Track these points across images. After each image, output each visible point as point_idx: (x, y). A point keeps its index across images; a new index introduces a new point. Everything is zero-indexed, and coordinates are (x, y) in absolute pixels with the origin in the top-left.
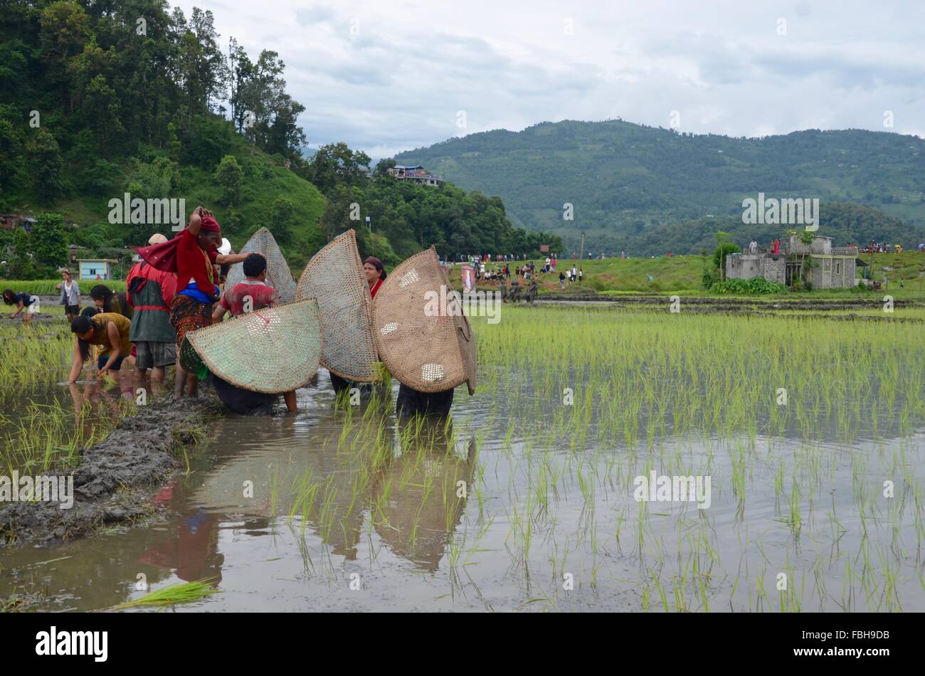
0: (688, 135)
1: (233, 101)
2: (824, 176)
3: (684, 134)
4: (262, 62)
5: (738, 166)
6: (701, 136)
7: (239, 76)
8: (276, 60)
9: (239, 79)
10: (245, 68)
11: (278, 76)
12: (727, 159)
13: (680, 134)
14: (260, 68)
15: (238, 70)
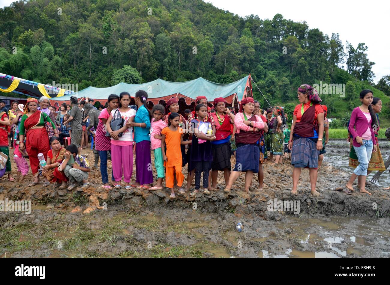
1: (347, 63)
4: (359, 47)
7: (350, 54)
8: (364, 46)
9: (350, 55)
10: (352, 51)
11: (365, 52)
14: (358, 49)
15: (349, 52)
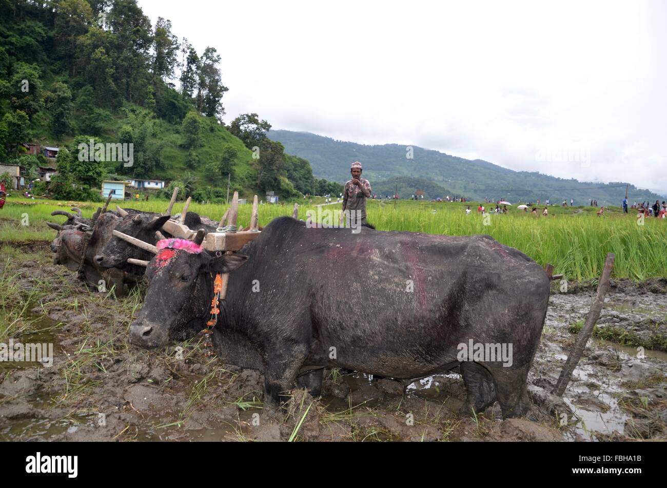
0: (339, 141)
2: (401, 166)
3: (337, 141)
4: (205, 54)
5: (363, 158)
6: (346, 142)
7: (188, 63)
8: (215, 54)
9: (188, 65)
10: (193, 59)
11: (216, 66)
13: (335, 140)
14: (205, 58)
15: (188, 59)
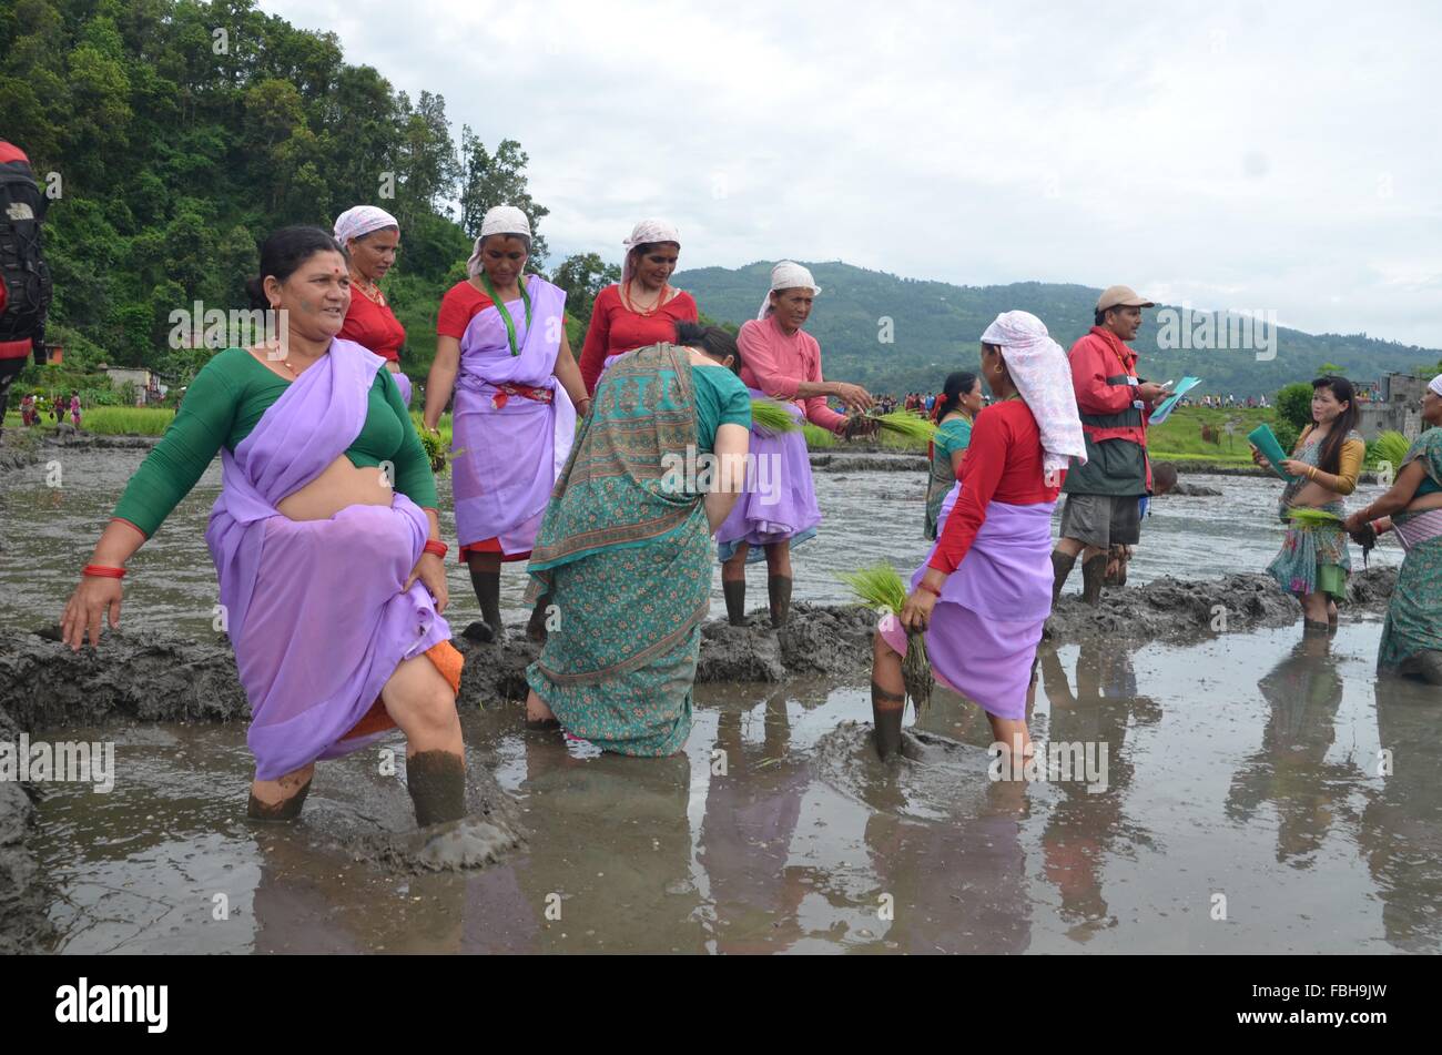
0: (910, 280)
1: (463, 201)
3: (906, 279)
4: (501, 154)
5: (962, 315)
6: (924, 283)
7: (473, 171)
8: (518, 152)
9: (472, 174)
10: (480, 162)
11: (520, 172)
12: (949, 306)
13: (902, 279)
14: (499, 160)
15: (471, 163)
